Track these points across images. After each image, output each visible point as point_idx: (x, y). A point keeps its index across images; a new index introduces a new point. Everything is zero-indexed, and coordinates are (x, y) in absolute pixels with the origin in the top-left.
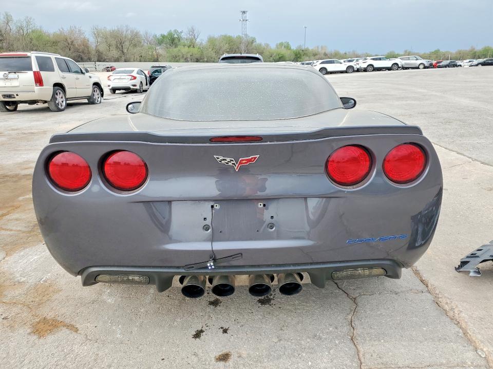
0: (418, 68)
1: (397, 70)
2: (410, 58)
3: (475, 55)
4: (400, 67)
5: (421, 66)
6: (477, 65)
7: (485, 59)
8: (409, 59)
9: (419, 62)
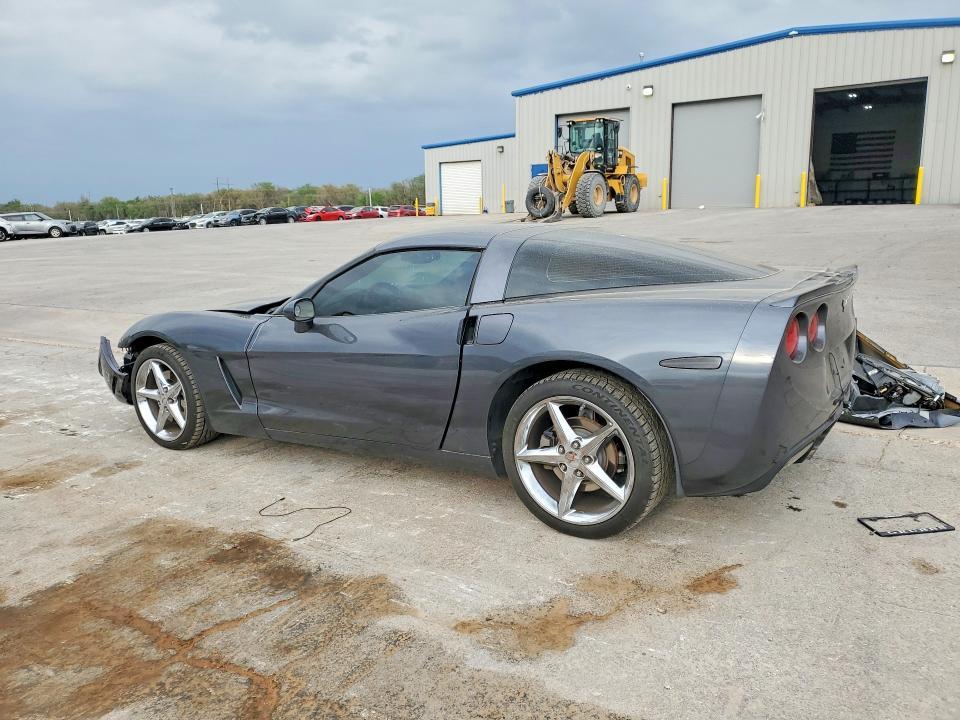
0: (48, 235)
1: (5, 240)
2: (26, 217)
3: (93, 213)
4: (10, 235)
5: (55, 233)
6: (141, 230)
7: (151, 219)
8: (24, 220)
9: (48, 224)
